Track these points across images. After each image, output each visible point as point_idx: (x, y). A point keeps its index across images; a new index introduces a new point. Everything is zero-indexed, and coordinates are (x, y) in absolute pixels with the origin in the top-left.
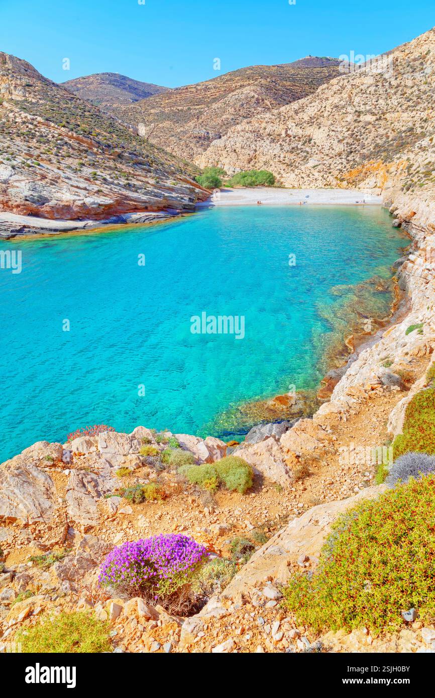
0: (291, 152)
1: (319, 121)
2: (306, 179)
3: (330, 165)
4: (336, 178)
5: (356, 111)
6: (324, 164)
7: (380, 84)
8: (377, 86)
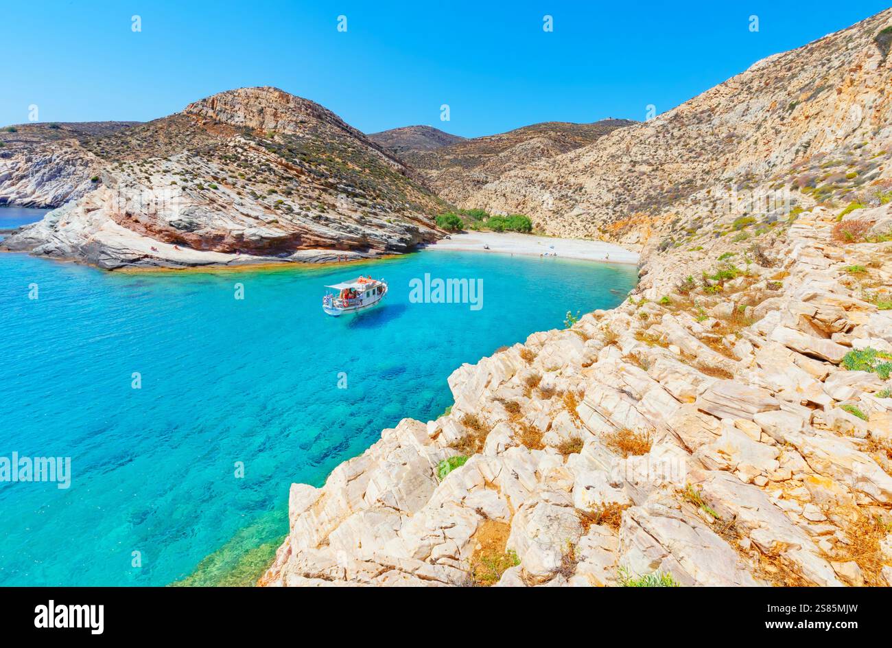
0: (560, 200)
1: (593, 170)
2: (567, 227)
3: (595, 214)
4: (598, 229)
5: (632, 161)
6: (588, 214)
7: (661, 135)
8: (657, 137)
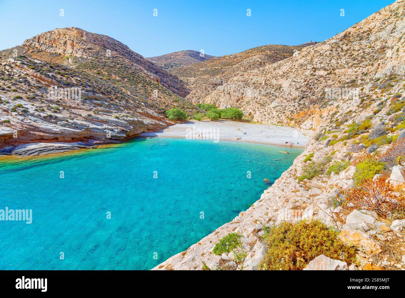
2: (267, 116)
3: (286, 106)
4: (288, 117)
5: (313, 68)
6: (282, 106)
8: (331, 51)
